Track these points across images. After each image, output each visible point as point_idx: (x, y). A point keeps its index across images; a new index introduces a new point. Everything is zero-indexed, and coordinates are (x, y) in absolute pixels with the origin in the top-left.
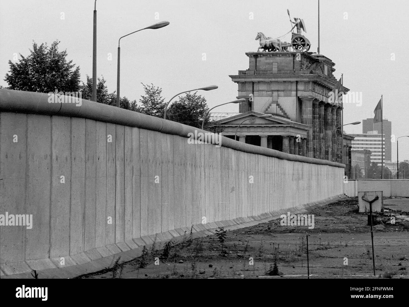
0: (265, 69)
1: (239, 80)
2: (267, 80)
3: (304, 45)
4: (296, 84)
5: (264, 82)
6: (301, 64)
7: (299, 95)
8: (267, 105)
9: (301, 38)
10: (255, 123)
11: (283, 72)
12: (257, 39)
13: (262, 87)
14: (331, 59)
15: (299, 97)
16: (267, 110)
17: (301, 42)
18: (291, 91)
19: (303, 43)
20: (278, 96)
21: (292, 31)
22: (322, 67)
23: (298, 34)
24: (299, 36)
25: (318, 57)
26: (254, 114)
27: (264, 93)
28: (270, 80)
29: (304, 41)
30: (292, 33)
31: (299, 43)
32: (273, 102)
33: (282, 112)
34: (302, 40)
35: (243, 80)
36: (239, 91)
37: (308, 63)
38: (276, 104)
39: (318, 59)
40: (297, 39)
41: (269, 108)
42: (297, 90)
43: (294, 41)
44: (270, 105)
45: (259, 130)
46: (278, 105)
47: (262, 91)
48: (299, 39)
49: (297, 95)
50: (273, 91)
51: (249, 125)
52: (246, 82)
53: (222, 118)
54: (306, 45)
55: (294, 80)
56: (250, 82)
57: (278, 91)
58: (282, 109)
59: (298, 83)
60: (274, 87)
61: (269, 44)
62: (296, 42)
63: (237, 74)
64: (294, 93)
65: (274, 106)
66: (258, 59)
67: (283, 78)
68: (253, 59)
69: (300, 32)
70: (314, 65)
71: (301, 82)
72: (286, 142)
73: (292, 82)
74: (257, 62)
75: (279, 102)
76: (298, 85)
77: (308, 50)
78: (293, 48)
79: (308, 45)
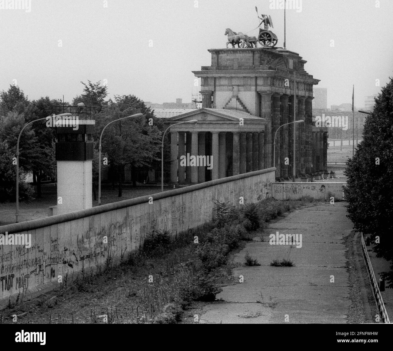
0: (226, 65)
1: (202, 75)
2: (228, 75)
3: (270, 40)
4: (255, 80)
5: (225, 78)
6: (261, 60)
7: (258, 90)
8: (228, 99)
9: (267, 34)
10: (207, 120)
11: (243, 67)
12: (226, 35)
13: (224, 82)
14: (298, 53)
15: (258, 92)
16: (227, 104)
17: (268, 37)
18: (250, 85)
19: (269, 38)
20: (239, 91)
21: (260, 27)
22: (286, 62)
23: (266, 29)
25: (282, 52)
26: (205, 111)
27: (225, 88)
28: (231, 75)
29: (270, 36)
30: (260, 29)
31: (265, 38)
32: (233, 96)
33: (242, 106)
35: (205, 75)
36: (201, 85)
37: (270, 58)
38: (236, 99)
39: (282, 54)
40: (263, 34)
41: (229, 102)
42: (256, 85)
43: (260, 36)
44: (231, 100)
45: (211, 126)
46: (238, 99)
47: (223, 85)
48: (265, 35)
49: (256, 90)
50: (233, 86)
51: (201, 122)
52: (208, 77)
53: (178, 114)
54: (272, 39)
55: (253, 75)
56: (212, 78)
57: (238, 86)
58: (241, 103)
59: (258, 79)
60: (235, 82)
61: (236, 39)
62: (263, 37)
63: (200, 69)
64: (253, 88)
65: (234, 100)
66: (220, 55)
67: (243, 73)
68: (215, 56)
69: (267, 28)
70: (277, 60)
71: (260, 77)
72: (236, 138)
73: (251, 78)
74: (219, 58)
75: (240, 96)
76: (257, 81)
77: (275, 45)
78: (260, 43)
79: (274, 40)
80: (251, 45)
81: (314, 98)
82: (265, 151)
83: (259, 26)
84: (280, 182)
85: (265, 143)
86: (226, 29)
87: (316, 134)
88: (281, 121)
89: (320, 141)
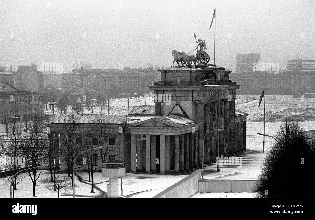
0: (172, 81)
1: (154, 89)
2: (173, 89)
4: (192, 93)
5: (171, 91)
6: (196, 77)
8: (173, 107)
9: (202, 55)
10: (156, 126)
11: (184, 83)
12: (172, 55)
16: (172, 110)
17: (202, 57)
18: (189, 96)
19: (203, 58)
20: (180, 100)
22: (215, 76)
23: (201, 51)
24: (201, 53)
25: (212, 69)
26: (155, 120)
28: (175, 89)
29: (204, 56)
31: (201, 57)
32: (177, 105)
33: (183, 112)
34: (202, 56)
35: (156, 89)
38: (178, 106)
39: (212, 71)
40: (199, 55)
41: (174, 109)
42: (193, 96)
43: (197, 56)
44: (175, 107)
45: (159, 131)
46: (180, 107)
48: (201, 55)
49: (193, 100)
50: (176, 97)
51: (152, 128)
52: (159, 90)
54: (206, 59)
55: (191, 89)
56: (162, 90)
57: (180, 96)
58: (182, 110)
60: (178, 94)
61: (180, 58)
62: (199, 57)
63: (153, 84)
64: (191, 98)
66: (168, 74)
68: (164, 74)
71: (196, 90)
72: (177, 140)
73: (190, 91)
74: (167, 76)
75: (181, 105)
76: (194, 93)
77: (208, 62)
78: (197, 61)
79: (207, 59)
80: (191, 62)
81: (236, 98)
82: (198, 144)
83: (196, 49)
84: (209, 165)
85: (199, 139)
86: (173, 51)
87: (238, 124)
88: (211, 121)
89: (241, 128)
